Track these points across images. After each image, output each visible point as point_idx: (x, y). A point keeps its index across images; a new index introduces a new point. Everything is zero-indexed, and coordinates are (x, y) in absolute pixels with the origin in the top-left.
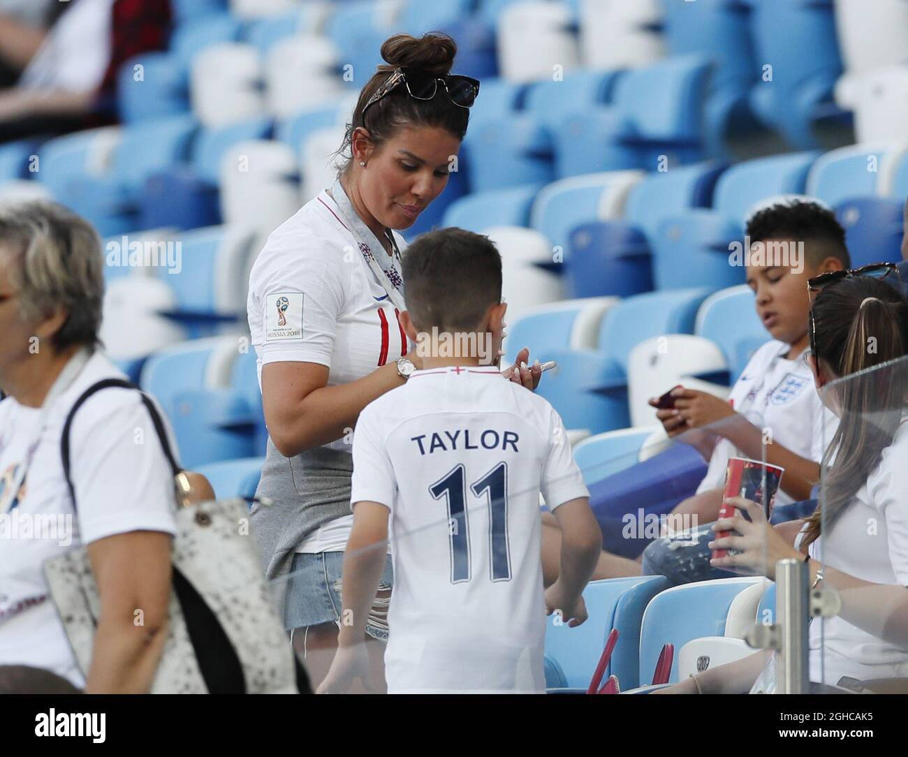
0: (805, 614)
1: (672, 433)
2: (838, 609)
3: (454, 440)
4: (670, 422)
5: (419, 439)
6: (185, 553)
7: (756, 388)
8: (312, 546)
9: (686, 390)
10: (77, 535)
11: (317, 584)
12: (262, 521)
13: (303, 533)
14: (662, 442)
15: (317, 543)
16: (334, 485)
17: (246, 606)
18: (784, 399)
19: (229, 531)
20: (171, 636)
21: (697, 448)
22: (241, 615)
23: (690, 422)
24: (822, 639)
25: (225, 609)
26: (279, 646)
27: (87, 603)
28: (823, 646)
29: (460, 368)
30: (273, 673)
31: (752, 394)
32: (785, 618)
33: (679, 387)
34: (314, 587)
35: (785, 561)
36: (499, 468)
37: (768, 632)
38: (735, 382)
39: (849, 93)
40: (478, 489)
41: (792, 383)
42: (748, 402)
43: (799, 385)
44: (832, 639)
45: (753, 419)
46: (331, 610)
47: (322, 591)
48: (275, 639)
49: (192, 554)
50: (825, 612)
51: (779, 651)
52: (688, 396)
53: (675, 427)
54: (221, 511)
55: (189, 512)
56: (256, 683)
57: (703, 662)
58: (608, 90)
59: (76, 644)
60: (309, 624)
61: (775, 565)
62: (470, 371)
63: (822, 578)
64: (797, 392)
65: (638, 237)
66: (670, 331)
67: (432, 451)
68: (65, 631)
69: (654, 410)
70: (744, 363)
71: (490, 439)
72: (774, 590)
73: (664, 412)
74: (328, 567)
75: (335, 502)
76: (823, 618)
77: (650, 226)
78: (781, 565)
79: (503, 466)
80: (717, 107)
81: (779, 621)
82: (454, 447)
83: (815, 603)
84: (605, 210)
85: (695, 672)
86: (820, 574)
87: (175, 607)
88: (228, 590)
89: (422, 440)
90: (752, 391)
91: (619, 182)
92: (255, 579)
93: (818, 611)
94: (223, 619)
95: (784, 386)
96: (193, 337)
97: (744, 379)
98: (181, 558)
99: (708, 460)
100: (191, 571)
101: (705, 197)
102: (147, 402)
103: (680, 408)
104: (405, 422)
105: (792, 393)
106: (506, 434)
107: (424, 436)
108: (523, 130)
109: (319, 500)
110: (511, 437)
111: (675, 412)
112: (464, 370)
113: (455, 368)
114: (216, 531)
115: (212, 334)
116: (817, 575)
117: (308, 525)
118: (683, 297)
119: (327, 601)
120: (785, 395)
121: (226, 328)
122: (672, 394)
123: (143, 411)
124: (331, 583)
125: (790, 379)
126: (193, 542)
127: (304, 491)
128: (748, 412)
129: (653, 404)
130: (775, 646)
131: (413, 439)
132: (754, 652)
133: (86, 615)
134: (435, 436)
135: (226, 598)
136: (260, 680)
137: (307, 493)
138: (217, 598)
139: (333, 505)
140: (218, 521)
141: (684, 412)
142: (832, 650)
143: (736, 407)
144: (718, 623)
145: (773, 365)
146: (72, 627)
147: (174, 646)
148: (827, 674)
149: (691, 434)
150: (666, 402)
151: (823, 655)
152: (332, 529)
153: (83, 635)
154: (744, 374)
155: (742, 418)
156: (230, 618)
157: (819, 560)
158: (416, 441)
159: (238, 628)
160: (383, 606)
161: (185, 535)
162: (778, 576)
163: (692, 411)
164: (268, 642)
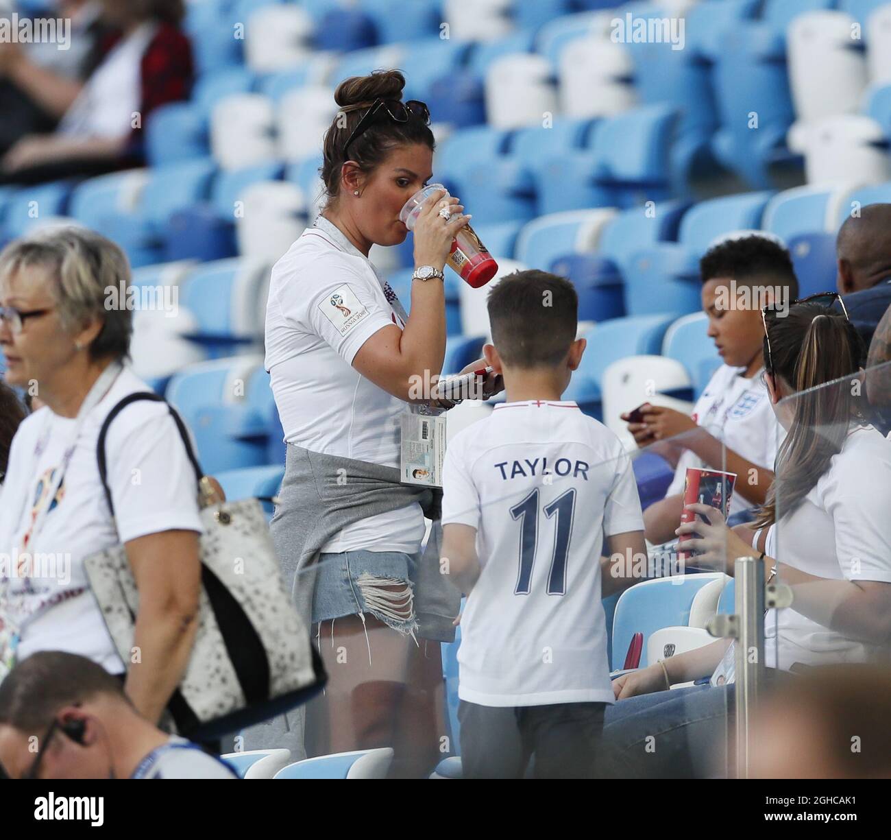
0: (761, 606)
1: (641, 445)
2: (790, 602)
3: (533, 467)
4: (640, 435)
5: (501, 466)
6: (210, 549)
7: (718, 402)
8: (336, 547)
9: (654, 407)
10: (115, 533)
11: (341, 580)
12: (287, 526)
13: (328, 535)
14: (634, 451)
15: (340, 543)
16: (353, 490)
17: (267, 597)
18: (741, 414)
19: (247, 528)
20: (202, 625)
21: (665, 457)
22: (263, 605)
23: (657, 435)
24: (776, 629)
25: (249, 599)
26: (296, 633)
27: (123, 594)
28: (777, 635)
29: (541, 402)
30: (292, 657)
31: (714, 408)
32: (742, 609)
33: (647, 404)
34: (338, 583)
35: (743, 559)
36: (569, 493)
37: (727, 620)
38: (698, 398)
39: (800, 139)
40: (550, 511)
41: (748, 399)
42: (711, 415)
43: (754, 401)
44: (785, 628)
45: (714, 432)
46: (354, 604)
47: (346, 587)
48: (293, 627)
49: (216, 550)
50: (778, 604)
51: (737, 639)
52: (656, 412)
53: (644, 439)
54: (240, 511)
55: (213, 512)
56: (278, 666)
57: (670, 649)
58: (584, 136)
59: (115, 632)
60: (335, 617)
61: (734, 562)
62: (549, 405)
63: (775, 573)
64: (753, 407)
65: (611, 268)
66: (641, 352)
67: (513, 477)
68: (105, 621)
69: (626, 424)
70: (706, 380)
71: (563, 467)
72: (734, 584)
73: (635, 426)
74: (350, 565)
75: (355, 506)
76: (777, 610)
77: (622, 257)
78: (740, 562)
79: (573, 492)
80: (683, 152)
81: (737, 612)
82: (533, 474)
83: (770, 596)
84: (582, 243)
85: (662, 658)
86: (773, 570)
87: (204, 598)
88: (252, 583)
89: (504, 466)
90: (714, 405)
91: (595, 218)
92: (273, 572)
93: (772, 604)
94: (247, 609)
95: (742, 402)
96: (213, 357)
97: (706, 395)
98: (207, 554)
99: (675, 467)
100: (217, 566)
101: (671, 232)
102: (173, 412)
103: (649, 423)
104: (491, 450)
105: (749, 408)
106: (578, 463)
107: (506, 463)
108: (508, 173)
109: (341, 505)
110: (581, 467)
111: (644, 426)
112: (544, 403)
113: (536, 402)
114: (236, 528)
115: (229, 354)
116: (772, 571)
117: (333, 528)
118: (650, 322)
119: (350, 596)
120: (743, 410)
121: (242, 349)
122: (641, 410)
123: (170, 421)
124: (354, 580)
125: (747, 395)
126: (217, 540)
127: (326, 497)
128: (710, 425)
129: (624, 418)
130: (735, 635)
131: (496, 466)
132: (715, 640)
133: (123, 606)
134: (516, 463)
135: (249, 590)
136: (281, 664)
137: (330, 499)
138: (241, 590)
139: (354, 509)
140: (237, 519)
141: (652, 427)
142: (785, 638)
143: (699, 423)
144: (684, 613)
145: (732, 383)
146: (111, 617)
147: (205, 633)
148: (780, 660)
149: (659, 445)
150: (636, 417)
151: (777, 643)
152: (354, 531)
153: (121, 624)
154: (707, 390)
155: (703, 431)
156: (253, 608)
157: (774, 557)
158: (499, 468)
159: (261, 617)
160: (398, 600)
161: (209, 533)
162: (737, 573)
163: (659, 425)
164: (287, 629)
